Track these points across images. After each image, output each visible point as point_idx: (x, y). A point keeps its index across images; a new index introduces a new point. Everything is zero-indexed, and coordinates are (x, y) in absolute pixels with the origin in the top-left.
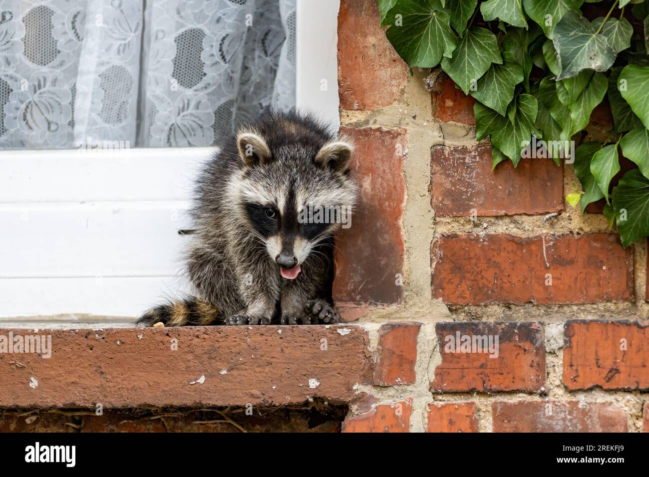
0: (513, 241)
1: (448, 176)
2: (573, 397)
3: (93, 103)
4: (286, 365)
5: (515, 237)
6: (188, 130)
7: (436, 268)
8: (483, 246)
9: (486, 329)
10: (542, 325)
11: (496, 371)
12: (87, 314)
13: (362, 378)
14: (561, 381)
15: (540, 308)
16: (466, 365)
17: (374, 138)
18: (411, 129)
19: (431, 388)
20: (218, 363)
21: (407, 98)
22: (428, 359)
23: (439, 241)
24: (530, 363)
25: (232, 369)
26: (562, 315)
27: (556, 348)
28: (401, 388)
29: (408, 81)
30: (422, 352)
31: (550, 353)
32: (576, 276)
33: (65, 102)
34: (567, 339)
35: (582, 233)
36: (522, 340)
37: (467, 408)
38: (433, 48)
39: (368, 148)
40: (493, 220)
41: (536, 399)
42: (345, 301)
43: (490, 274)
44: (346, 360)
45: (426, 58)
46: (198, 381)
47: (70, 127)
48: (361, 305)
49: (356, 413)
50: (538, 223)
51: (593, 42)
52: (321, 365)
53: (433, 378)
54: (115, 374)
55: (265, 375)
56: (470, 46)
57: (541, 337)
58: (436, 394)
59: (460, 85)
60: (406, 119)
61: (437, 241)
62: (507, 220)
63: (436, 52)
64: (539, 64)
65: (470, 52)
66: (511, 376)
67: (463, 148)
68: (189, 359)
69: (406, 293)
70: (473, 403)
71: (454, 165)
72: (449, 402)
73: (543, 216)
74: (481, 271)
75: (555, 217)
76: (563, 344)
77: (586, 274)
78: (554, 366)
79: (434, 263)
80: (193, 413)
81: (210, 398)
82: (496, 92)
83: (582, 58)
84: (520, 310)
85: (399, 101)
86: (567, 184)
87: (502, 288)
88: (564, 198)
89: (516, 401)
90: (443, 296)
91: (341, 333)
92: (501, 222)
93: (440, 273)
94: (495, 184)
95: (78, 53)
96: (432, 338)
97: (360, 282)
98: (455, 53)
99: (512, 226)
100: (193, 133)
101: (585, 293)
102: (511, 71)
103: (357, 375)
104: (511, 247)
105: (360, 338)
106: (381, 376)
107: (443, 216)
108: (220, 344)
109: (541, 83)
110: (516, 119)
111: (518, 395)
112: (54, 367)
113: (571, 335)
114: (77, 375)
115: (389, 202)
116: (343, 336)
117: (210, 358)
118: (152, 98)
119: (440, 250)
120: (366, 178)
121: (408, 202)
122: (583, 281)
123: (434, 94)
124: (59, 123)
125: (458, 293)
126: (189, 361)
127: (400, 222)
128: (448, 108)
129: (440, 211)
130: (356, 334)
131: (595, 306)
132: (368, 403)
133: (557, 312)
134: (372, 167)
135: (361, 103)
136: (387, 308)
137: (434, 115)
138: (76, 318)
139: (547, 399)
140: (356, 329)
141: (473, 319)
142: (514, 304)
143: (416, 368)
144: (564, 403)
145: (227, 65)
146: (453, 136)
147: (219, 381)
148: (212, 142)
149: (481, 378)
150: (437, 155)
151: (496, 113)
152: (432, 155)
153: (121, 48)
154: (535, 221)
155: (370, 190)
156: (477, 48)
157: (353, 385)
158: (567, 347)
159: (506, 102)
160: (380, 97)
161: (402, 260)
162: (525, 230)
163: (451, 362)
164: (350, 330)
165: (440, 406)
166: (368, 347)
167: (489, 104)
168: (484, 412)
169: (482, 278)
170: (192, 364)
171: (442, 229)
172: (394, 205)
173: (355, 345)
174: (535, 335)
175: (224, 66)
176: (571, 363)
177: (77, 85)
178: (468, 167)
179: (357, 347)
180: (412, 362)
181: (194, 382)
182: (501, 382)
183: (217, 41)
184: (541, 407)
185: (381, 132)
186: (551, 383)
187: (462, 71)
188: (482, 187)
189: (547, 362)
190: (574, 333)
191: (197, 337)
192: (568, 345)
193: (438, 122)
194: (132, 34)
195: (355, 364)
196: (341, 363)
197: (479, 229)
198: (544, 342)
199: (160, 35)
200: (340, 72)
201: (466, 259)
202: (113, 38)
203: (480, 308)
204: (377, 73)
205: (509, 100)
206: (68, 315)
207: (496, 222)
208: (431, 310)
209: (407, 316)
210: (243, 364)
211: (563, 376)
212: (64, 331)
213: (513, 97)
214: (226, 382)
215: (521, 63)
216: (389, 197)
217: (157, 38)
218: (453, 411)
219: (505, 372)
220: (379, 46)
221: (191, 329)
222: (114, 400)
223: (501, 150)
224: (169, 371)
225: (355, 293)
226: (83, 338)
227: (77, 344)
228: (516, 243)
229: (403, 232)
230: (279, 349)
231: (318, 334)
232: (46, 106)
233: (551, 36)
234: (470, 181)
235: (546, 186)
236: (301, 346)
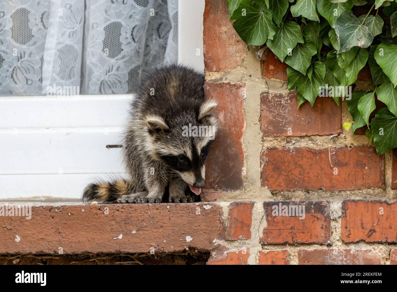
0: (311, 152)
1: (271, 112)
2: (347, 247)
3: (54, 67)
4: (172, 228)
5: (312, 149)
6: (112, 84)
7: (263, 168)
8: (292, 155)
10: (329, 203)
11: (300, 231)
12: (50, 197)
13: (218, 235)
14: (340, 237)
15: (327, 192)
16: (282, 227)
17: (226, 88)
18: (248, 83)
19: (261, 241)
20: (131, 227)
21: (246, 64)
22: (259, 224)
23: (266, 151)
24: (321, 225)
25: (139, 230)
26: (341, 197)
27: (337, 217)
28: (242, 242)
29: (246, 54)
30: (255, 220)
31: (333, 220)
32: (349, 173)
33: (37, 67)
34: (344, 211)
35: (353, 147)
36: (316, 212)
37: (282, 253)
38: (262, 34)
39: (222, 95)
40: (298, 139)
41: (325, 248)
42: (208, 188)
43: (296, 172)
44: (209, 225)
45: (257, 40)
46: (118, 238)
47: (40, 82)
48: (218, 190)
49: (215, 257)
50: (326, 141)
51: (359, 30)
52: (193, 228)
53: (261, 235)
54: (67, 233)
55: (159, 234)
56: (284, 33)
57: (328, 210)
58: (263, 245)
59: (278, 57)
60: (245, 77)
61: (264, 152)
62: (307, 139)
63: (263, 36)
64: (326, 43)
65: (284, 36)
66: (309, 234)
67: (280, 95)
69: (245, 184)
70: (286, 251)
71: (274, 105)
72: (272, 250)
73: (329, 136)
74: (291, 170)
75: (336, 137)
76: (341, 214)
77: (355, 172)
78: (336, 228)
79: (263, 166)
80: (115, 257)
81: (126, 248)
82: (300, 61)
83: (352, 39)
84: (315, 194)
85: (241, 66)
86: (344, 117)
87: (304, 180)
88: (341, 125)
89: (312, 249)
90: (268, 185)
91: (205, 208)
92: (303, 140)
93: (266, 171)
94: (299, 117)
95: (45, 37)
96: (261, 211)
97: (218, 177)
98: (275, 37)
99: (310, 142)
100: (115, 86)
101: (355, 183)
102: (309, 47)
103: (215, 234)
104: (309, 155)
105: (217, 211)
106: (230, 234)
107: (268, 136)
108: (131, 215)
109: (328, 55)
110: (312, 77)
111: (314, 246)
112: (30, 229)
113: (346, 208)
114: (44, 234)
115: (235, 128)
116: (207, 210)
117: (125, 223)
118: (91, 65)
119: (266, 157)
120: (221, 113)
121: (246, 128)
122: (353, 176)
123: (262, 62)
124: (33, 79)
125: (277, 183)
126: (113, 225)
127: (242, 140)
128: (271, 70)
129: (266, 133)
130: (215, 209)
131: (360, 191)
132: (222, 250)
133: (337, 195)
134: (224, 106)
135: (217, 67)
136: (234, 193)
137: (262, 75)
138: (43, 199)
139: (331, 248)
140: (215, 206)
141: (286, 199)
142: (311, 190)
143: (251, 230)
144: (342, 250)
145: (136, 44)
146: (274, 87)
147: (131, 237)
148: (126, 91)
149: (291, 235)
150: (264, 99)
151: (300, 73)
152: (261, 99)
153: (71, 34)
154: (324, 139)
155: (224, 121)
156: (289, 34)
157: (213, 240)
159: (306, 67)
160: (229, 64)
161: (243, 163)
162: (318, 145)
163: (273, 225)
164: (211, 206)
165: (266, 253)
166: (222, 217)
167: (296, 68)
168: (293, 256)
169: (292, 174)
170: (114, 227)
171: (267, 145)
172: (238, 129)
173: (214, 216)
174: (324, 209)
175: (134, 45)
176: (346, 226)
177: (44, 57)
178: (283, 106)
179: (215, 216)
180: (249, 226)
181: (116, 238)
182: (304, 237)
183: (130, 29)
184: (328, 253)
185: (230, 85)
186: (334, 239)
187: (280, 48)
188: (292, 118)
189: (332, 225)
190: (348, 208)
191: (118, 210)
192: (344, 215)
193: (264, 79)
194: (78, 25)
195: (214, 227)
196: (205, 226)
197: (290, 144)
198: (330, 213)
199: (95, 26)
200: (205, 48)
201: (282, 163)
202: (66, 27)
203: (290, 193)
204: (227, 49)
205: (308, 65)
206: (39, 197)
207: (300, 140)
208: (260, 194)
209: (246, 197)
210: (146, 227)
211: (341, 234)
212: (36, 207)
213: (310, 64)
214: (135, 238)
215: (315, 43)
216: (235, 125)
217: (93, 27)
218: (274, 256)
219: (305, 232)
220: (229, 32)
221: (114, 205)
222: (67, 249)
223: (303, 96)
224: (101, 231)
225: (214, 183)
226: (48, 211)
227: (44, 215)
228: (312, 153)
229: (243, 146)
230: (168, 218)
231: (192, 208)
232: (25, 70)
233: (334, 26)
234: (284, 115)
235: (331, 118)
236: (181, 216)
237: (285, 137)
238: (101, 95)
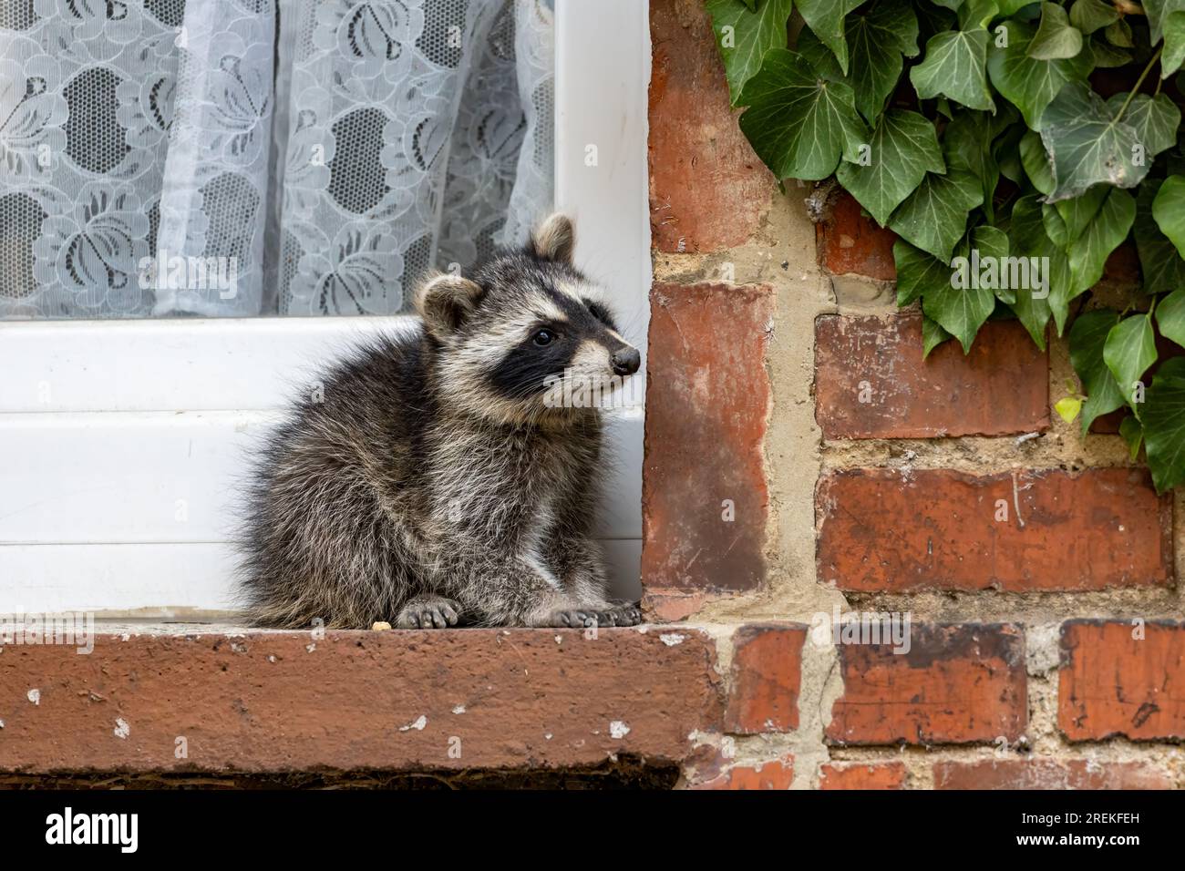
0: (961, 482)
1: (845, 368)
2: (1076, 753)
3: (188, 238)
4: (570, 698)
5: (965, 474)
6: (358, 285)
7: (824, 529)
8: (907, 491)
9: (923, 635)
10: (1021, 629)
11: (940, 709)
12: (190, 608)
13: (704, 720)
14: (1054, 725)
15: (1008, 598)
16: (887, 698)
17: (715, 301)
18: (779, 286)
19: (826, 737)
20: (450, 694)
21: (772, 232)
22: (821, 687)
23: (830, 481)
24: (1000, 692)
25: (475, 705)
26: (1051, 611)
27: (1046, 668)
28: (772, 738)
29: (774, 203)
30: (810, 675)
31: (1035, 676)
32: (1072, 542)
33: (139, 237)
34: (1066, 652)
35: (1082, 468)
36: (987, 653)
37: (889, 772)
38: (822, 146)
39: (703, 320)
40: (924, 445)
41: (1012, 756)
42: (663, 586)
43: (919, 539)
44: (675, 690)
45: (811, 163)
46: (414, 726)
48: (692, 592)
49: (693, 781)
50: (1004, 451)
51: (1110, 136)
52: (631, 697)
53: (828, 720)
54: (266, 713)
55: (532, 714)
56: (887, 143)
57: (1020, 649)
58: (834, 748)
59: (871, 211)
60: (771, 269)
61: (827, 481)
62: (949, 446)
63: (827, 153)
64: (1010, 174)
65: (888, 153)
66: (966, 717)
67: (871, 320)
68: (397, 687)
69: (771, 573)
70: (900, 764)
71: (856, 350)
72: (858, 763)
73: (1012, 439)
74: (904, 535)
75: (1035, 440)
76: (1058, 661)
77: (1090, 539)
78: (1042, 699)
79: (822, 521)
80: (396, 781)
81: (436, 756)
82: (934, 223)
83: (1090, 165)
84: (973, 601)
85: (758, 237)
86: (1055, 382)
87: (941, 563)
88: (1049, 407)
89: (975, 760)
90: (837, 577)
91: (667, 642)
92: (938, 449)
93: (831, 536)
94: (928, 383)
95: (163, 153)
96: (828, 650)
97: (691, 554)
98: (863, 156)
99: (958, 455)
100: (366, 292)
101: (1087, 572)
102: (963, 186)
103: (696, 716)
104: (955, 492)
105: (700, 650)
106: (738, 716)
107: (836, 438)
108: (452, 662)
109: (1016, 207)
111: (978, 750)
112: (158, 701)
113: (1074, 643)
114: (199, 715)
115: (742, 414)
116: (671, 648)
117: (435, 685)
118: (295, 233)
119: (831, 497)
120: (701, 372)
121: (774, 414)
122: (1084, 553)
123: (821, 227)
124: (128, 273)
125: (863, 572)
126: (397, 691)
127: (761, 448)
128: (845, 249)
129: (831, 429)
130: (694, 643)
131: (1104, 595)
132: (715, 763)
133: (1038, 605)
134: (711, 352)
135: (690, 240)
136: (738, 599)
137: (820, 262)
138: (170, 614)
139: (1030, 757)
140: (694, 634)
142: (962, 592)
143: (800, 703)
144: (1060, 763)
145: (425, 173)
146: (853, 298)
147: (451, 725)
148: (399, 307)
149: (915, 720)
150: (826, 331)
151: (934, 258)
152: (817, 332)
153: (239, 143)
154: (999, 446)
155: (707, 393)
156: (901, 146)
157: (689, 732)
158: (1066, 666)
159: (952, 241)
160: (724, 230)
161: (765, 514)
162: (981, 463)
163: (861, 692)
164: (683, 637)
165: (841, 770)
166: (715, 667)
167: (921, 243)
168: (918, 779)
169: (906, 546)
170: (403, 695)
171: (834, 461)
172: (749, 418)
173: (692, 664)
174: (1009, 646)
175: (421, 175)
176: (1073, 694)
177: (161, 207)
178: (880, 353)
179: (695, 666)
180: (793, 693)
181: (407, 728)
182: (950, 726)
183: (409, 131)
184: (1020, 771)
185: (727, 291)
186: (1037, 730)
187: (875, 187)
188: (905, 387)
189: (1030, 692)
190: (1079, 643)
191: (413, 648)
192: (1067, 663)
193: (826, 274)
194: (258, 118)
195: (692, 696)
196: (667, 693)
197: (899, 460)
198: (1025, 658)
199: (307, 120)
200: (652, 187)
201: (877, 513)
202: (223, 124)
203: (902, 599)
204: (719, 189)
205: (957, 238)
206: (157, 609)
207: (930, 448)
208: (815, 601)
209: (773, 611)
210: (493, 695)
211: (1058, 716)
212: (175, 639)
213: (964, 231)
214: (463, 727)
215: (978, 173)
216: (741, 405)
217: (300, 125)
218: (865, 777)
219: (956, 711)
220: (722, 141)
221: (401, 634)
222: (265, 758)
223: (941, 323)
224: (362, 708)
225: (681, 571)
226: (210, 650)
227: (199, 660)
228: (966, 484)
229: (766, 466)
230: (558, 669)
231: (627, 643)
232: (106, 244)
233: (1037, 126)
234: (884, 377)
235: (1018, 386)
236: (597, 664)
237: (886, 442)
238: (326, 319)
